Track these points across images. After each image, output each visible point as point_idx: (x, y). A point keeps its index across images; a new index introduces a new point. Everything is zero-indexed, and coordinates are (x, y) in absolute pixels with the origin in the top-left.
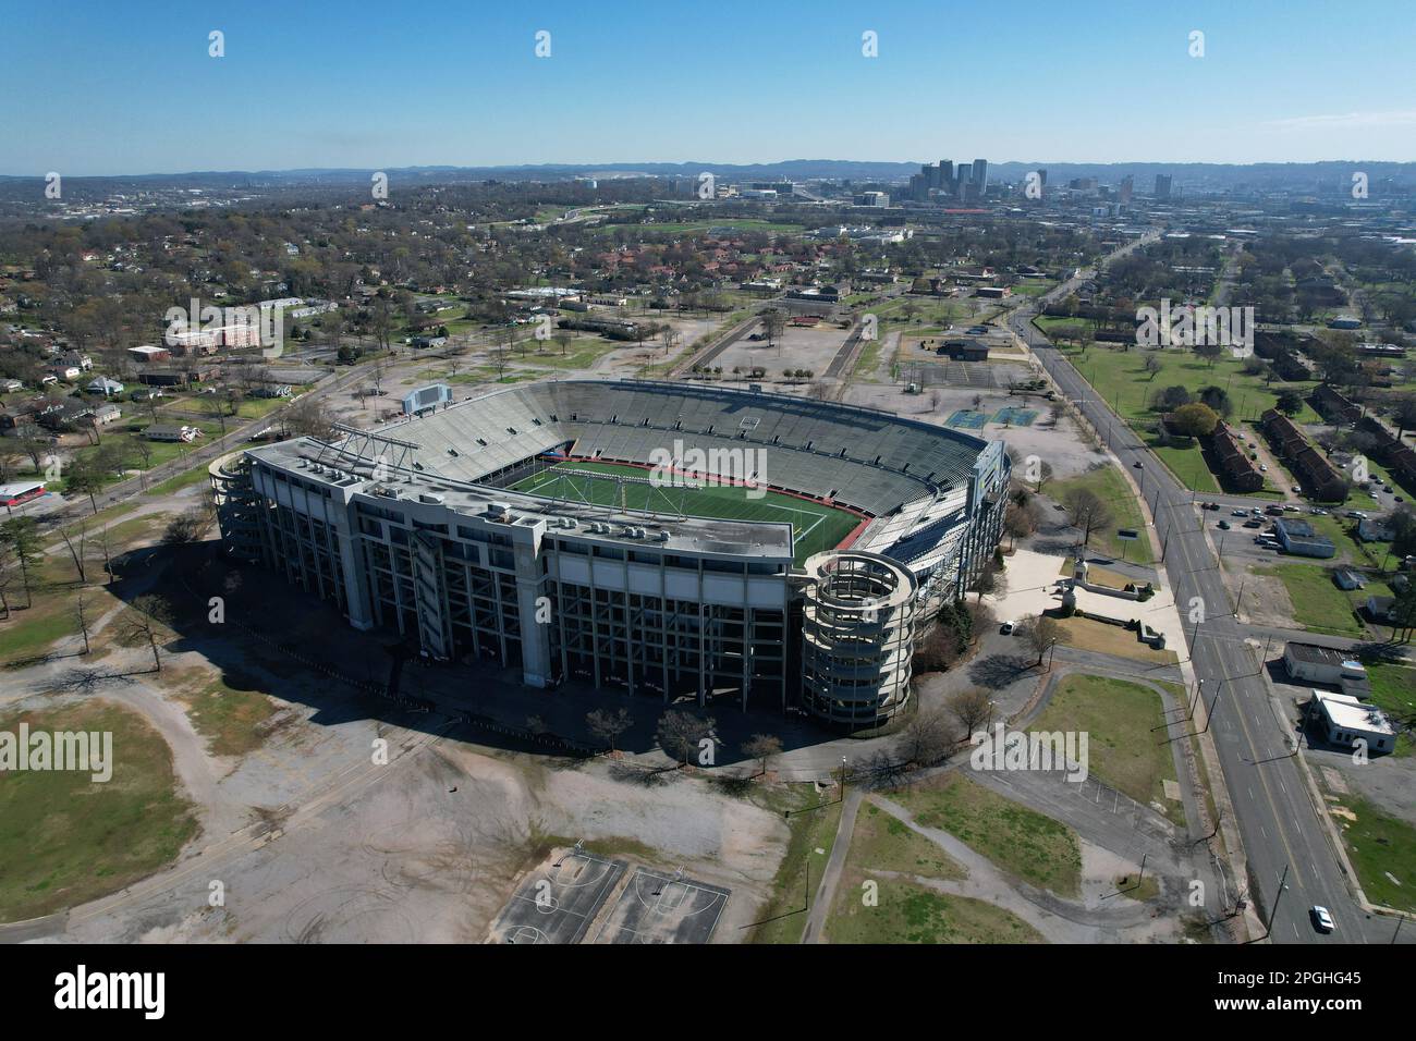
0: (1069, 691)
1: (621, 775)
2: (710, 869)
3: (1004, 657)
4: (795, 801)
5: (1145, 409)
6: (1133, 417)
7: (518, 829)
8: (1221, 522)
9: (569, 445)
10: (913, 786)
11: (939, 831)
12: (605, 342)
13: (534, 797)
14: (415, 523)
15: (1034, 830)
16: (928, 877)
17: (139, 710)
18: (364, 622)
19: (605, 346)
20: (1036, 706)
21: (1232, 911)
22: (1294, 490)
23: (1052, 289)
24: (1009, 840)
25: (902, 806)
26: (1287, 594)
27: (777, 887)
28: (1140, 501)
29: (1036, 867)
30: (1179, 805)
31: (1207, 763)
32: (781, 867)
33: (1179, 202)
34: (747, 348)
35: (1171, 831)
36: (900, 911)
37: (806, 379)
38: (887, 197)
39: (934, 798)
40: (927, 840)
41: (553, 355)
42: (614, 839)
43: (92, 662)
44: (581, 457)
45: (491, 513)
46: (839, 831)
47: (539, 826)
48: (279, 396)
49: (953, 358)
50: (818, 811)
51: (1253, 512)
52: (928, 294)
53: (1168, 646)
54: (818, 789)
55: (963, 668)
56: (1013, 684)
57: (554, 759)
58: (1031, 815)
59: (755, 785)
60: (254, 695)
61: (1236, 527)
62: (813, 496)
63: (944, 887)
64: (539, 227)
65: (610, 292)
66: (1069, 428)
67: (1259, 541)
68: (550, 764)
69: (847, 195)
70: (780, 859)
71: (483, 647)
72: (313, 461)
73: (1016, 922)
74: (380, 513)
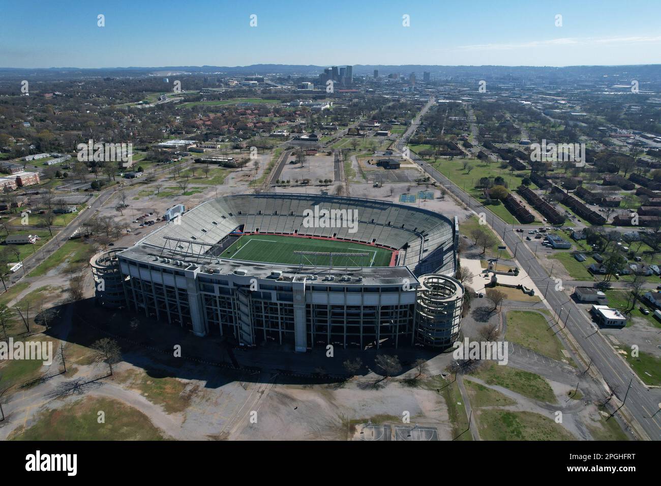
0: (511, 319)
1: (365, 387)
2: (423, 420)
3: (481, 308)
4: (438, 385)
5: (473, 188)
6: (471, 191)
7: (336, 421)
8: (527, 237)
9: (241, 228)
10: (478, 369)
11: (497, 386)
12: (223, 169)
13: (332, 403)
14: (235, 285)
15: (529, 379)
16: (504, 406)
17: (115, 398)
18: (202, 333)
19: (224, 171)
20: (503, 327)
21: (609, 397)
22: (544, 220)
23: (406, 130)
24: (523, 385)
25: (478, 378)
26: (563, 266)
27: (453, 422)
28: (493, 231)
29: (538, 394)
30: (571, 359)
31: (571, 340)
32: (449, 413)
33: (435, 84)
34: (293, 168)
35: (574, 370)
36: (502, 422)
37: (329, 183)
38: (313, 85)
39: (488, 372)
40: (495, 391)
41: (201, 178)
42: (378, 416)
43: (71, 376)
44: (249, 233)
45: (272, 276)
46: (462, 393)
47: (343, 417)
48: (71, 212)
49: (385, 168)
50: (449, 387)
51: (536, 231)
52: (356, 135)
53: (535, 294)
54: (443, 377)
55: (469, 314)
56: (490, 319)
57: (330, 385)
58: (525, 373)
59: (419, 380)
60: (168, 379)
61: (533, 239)
62: (365, 242)
63: (512, 409)
64: (152, 105)
65: (207, 141)
66: (449, 199)
67: (543, 244)
68: (330, 387)
69: (291, 83)
70: (447, 410)
71: (268, 337)
72: (160, 257)
73: (544, 418)
74: (211, 281)
